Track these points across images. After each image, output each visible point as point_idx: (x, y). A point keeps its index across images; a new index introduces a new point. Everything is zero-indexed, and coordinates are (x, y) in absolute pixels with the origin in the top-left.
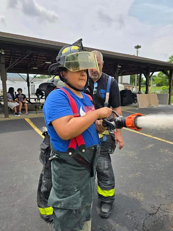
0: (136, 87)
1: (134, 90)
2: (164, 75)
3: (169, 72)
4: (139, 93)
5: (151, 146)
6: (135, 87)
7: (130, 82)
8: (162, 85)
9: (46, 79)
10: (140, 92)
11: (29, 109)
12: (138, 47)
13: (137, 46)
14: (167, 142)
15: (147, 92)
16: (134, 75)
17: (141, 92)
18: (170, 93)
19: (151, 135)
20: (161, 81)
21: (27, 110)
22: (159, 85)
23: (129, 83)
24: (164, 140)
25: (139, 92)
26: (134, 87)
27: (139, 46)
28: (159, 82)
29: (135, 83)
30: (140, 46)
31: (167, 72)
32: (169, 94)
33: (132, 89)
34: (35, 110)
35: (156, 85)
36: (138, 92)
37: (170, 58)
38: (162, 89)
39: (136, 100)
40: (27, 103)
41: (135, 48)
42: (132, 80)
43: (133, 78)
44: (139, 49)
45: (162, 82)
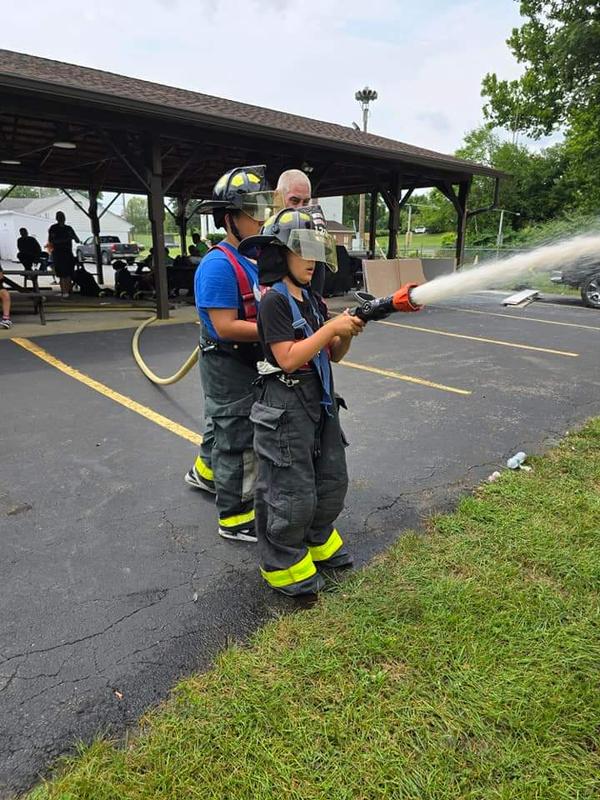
0: (361, 237)
1: (357, 245)
2: (445, 199)
3: (456, 189)
4: (371, 257)
5: (393, 395)
6: (358, 235)
7: (343, 218)
8: (443, 232)
9: (35, 201)
10: (373, 252)
11: (14, 309)
12: (366, 96)
13: (365, 92)
14: (435, 385)
15: (392, 254)
16: (356, 196)
17: (376, 253)
18: (458, 255)
19: (395, 371)
20: (440, 216)
21: (7, 313)
22: (433, 230)
23: (340, 222)
24: (427, 383)
25: (371, 253)
26: (355, 237)
27: (370, 92)
28: (433, 219)
29: (357, 221)
30: (375, 92)
31: (453, 190)
32: (456, 260)
33: (350, 243)
34: (35, 313)
35: (423, 230)
36: (368, 253)
37: (468, 140)
38: (440, 244)
39: (361, 277)
40: (8, 289)
41: (358, 99)
42: (350, 212)
43: (353, 203)
44: (370, 101)
45: (442, 221)
